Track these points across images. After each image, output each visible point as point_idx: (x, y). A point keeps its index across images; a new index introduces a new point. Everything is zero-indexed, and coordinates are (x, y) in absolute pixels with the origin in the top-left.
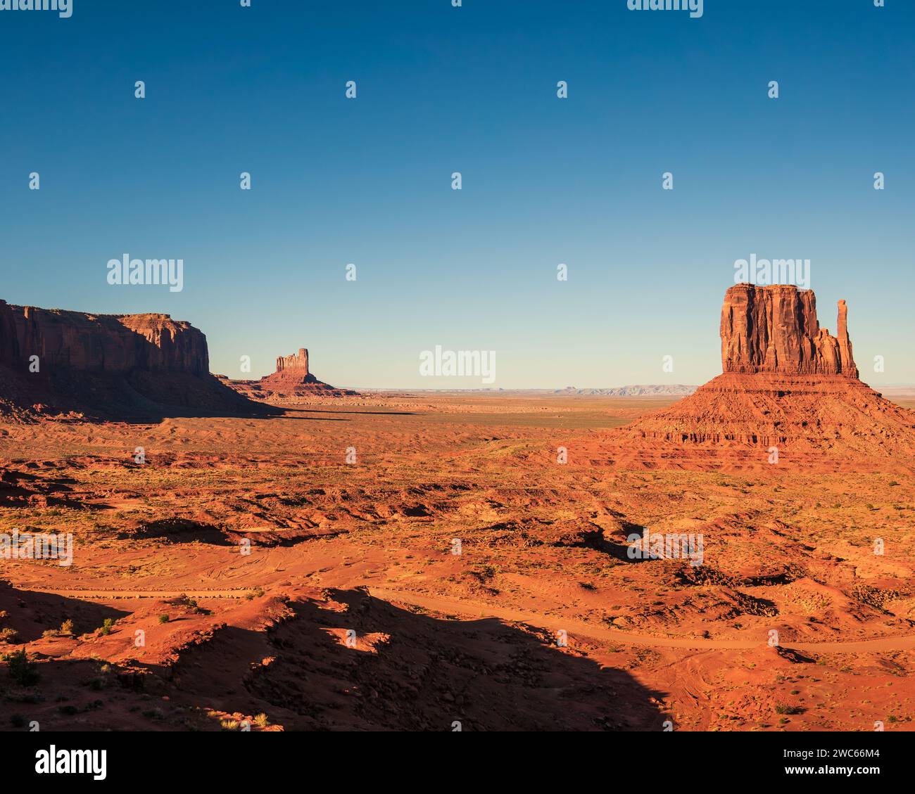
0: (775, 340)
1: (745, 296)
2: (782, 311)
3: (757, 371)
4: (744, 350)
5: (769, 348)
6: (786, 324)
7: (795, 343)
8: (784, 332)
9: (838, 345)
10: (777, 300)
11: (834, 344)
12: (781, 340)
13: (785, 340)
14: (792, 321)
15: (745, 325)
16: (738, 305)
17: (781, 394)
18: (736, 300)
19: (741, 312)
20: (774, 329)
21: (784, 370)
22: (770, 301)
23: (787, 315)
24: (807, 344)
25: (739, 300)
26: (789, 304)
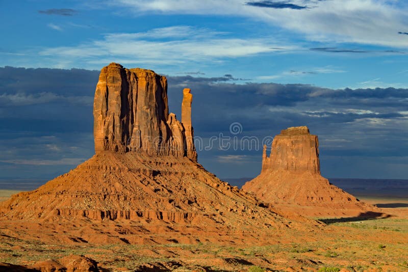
0: (139, 122)
1: (119, 76)
2: (147, 94)
3: (127, 150)
4: (118, 129)
5: (135, 129)
6: (149, 107)
7: (155, 126)
8: (148, 115)
9: (184, 130)
10: (142, 83)
11: (182, 129)
12: (144, 123)
13: (148, 122)
14: (153, 105)
15: (119, 105)
16: (113, 85)
17: (155, 173)
18: (111, 79)
19: (115, 92)
20: (138, 111)
21: (147, 151)
22: (135, 84)
23: (151, 98)
24: (164, 128)
25: (114, 80)
26: (151, 88)
